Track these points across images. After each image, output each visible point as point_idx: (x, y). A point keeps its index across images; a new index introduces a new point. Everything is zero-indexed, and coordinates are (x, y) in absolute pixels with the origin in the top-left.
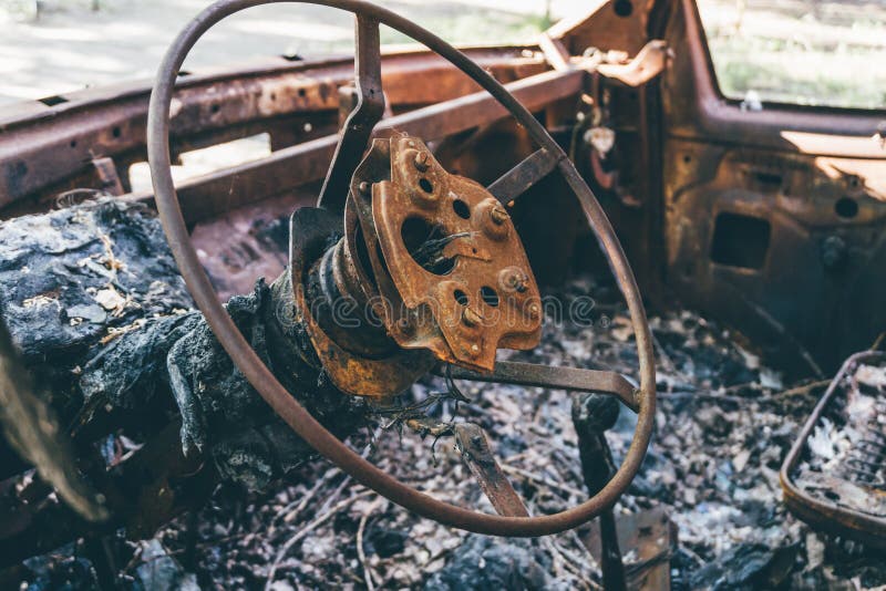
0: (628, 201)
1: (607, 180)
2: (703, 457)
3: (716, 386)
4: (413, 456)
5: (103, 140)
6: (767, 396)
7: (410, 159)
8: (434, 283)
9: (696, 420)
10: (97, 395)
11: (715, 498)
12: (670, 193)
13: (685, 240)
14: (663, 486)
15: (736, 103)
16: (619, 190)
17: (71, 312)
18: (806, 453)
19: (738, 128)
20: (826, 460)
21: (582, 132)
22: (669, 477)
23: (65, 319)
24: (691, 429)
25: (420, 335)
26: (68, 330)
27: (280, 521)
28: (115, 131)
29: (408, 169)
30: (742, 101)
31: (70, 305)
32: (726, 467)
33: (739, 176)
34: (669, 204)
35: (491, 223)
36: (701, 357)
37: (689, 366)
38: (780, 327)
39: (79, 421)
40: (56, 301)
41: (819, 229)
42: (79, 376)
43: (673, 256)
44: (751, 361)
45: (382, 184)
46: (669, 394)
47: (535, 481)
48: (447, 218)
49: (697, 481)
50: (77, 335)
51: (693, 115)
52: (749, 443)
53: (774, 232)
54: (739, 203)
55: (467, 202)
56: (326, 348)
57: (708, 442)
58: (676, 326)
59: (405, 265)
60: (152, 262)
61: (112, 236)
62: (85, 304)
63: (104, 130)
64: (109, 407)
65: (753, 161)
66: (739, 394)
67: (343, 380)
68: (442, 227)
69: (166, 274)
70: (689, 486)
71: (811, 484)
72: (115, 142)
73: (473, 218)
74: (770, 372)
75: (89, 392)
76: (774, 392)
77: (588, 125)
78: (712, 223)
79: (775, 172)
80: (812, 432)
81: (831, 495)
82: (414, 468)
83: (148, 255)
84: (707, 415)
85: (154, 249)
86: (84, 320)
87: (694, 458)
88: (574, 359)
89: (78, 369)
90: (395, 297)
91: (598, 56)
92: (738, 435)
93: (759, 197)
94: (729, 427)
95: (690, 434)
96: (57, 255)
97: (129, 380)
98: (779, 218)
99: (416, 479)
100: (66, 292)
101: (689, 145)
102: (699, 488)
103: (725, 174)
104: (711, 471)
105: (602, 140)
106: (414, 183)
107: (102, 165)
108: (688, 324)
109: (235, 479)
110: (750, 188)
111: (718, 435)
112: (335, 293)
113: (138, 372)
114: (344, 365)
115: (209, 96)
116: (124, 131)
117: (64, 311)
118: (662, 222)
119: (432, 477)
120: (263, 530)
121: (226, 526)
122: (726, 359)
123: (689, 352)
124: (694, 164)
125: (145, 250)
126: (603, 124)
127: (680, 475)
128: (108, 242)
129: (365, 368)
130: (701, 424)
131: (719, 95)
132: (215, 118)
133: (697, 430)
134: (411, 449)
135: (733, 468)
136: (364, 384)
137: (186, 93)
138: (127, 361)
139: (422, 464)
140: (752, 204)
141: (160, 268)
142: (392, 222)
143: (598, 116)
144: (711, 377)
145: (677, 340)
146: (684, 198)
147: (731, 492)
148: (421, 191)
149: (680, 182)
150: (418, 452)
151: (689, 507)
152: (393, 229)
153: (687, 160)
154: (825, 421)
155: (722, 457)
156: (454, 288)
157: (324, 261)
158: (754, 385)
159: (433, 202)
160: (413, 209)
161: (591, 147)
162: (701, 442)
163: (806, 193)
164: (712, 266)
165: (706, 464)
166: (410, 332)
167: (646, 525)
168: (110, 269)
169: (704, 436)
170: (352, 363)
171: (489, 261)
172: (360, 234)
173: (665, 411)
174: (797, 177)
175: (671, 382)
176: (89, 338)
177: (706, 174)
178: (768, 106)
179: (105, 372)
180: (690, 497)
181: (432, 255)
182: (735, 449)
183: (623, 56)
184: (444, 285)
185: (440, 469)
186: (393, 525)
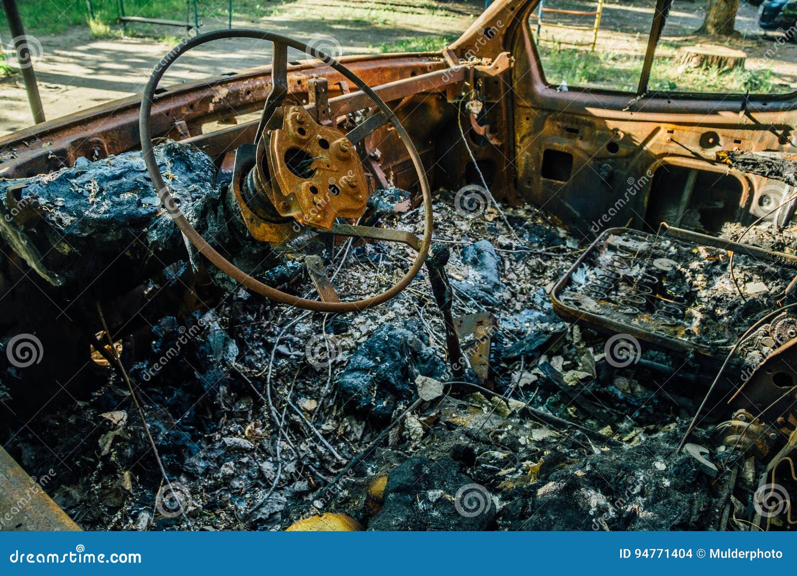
0: (494, 142)
1: (481, 130)
2: (529, 285)
3: (540, 246)
4: (359, 282)
5: (185, 112)
6: (569, 252)
7: (294, 117)
8: (300, 183)
9: (527, 265)
10: (154, 243)
11: (532, 307)
12: (518, 138)
13: (526, 165)
14: (503, 300)
15: (554, 87)
16: (488, 136)
17: (143, 201)
18: (569, 281)
19: (554, 101)
20: (580, 285)
21: (464, 104)
22: (507, 296)
23: (140, 204)
24: (524, 270)
25: (293, 210)
26: (141, 210)
27: (284, 316)
28: (191, 106)
29: (292, 123)
30: (558, 86)
31: (143, 197)
32: (541, 291)
33: (556, 128)
34: (518, 144)
35: (340, 151)
36: (534, 230)
37: (526, 235)
38: (578, 214)
39: (147, 256)
40: (136, 195)
41: (599, 159)
42: (147, 232)
43: (520, 174)
44: (562, 233)
45: (277, 131)
46: (514, 250)
47: (425, 296)
48: (314, 149)
49: (524, 298)
50: (145, 212)
51: (530, 94)
52: (555, 278)
53: (575, 160)
54: (556, 144)
55: (328, 140)
56: (249, 217)
57: (533, 277)
58: (521, 213)
59: (283, 173)
60: (193, 175)
61: (172, 161)
62: (151, 196)
63: (185, 106)
64: (160, 249)
65: (563, 121)
66: (553, 252)
67: (257, 233)
68: (309, 154)
69: (200, 182)
70: (518, 301)
71: (568, 297)
72: (191, 112)
73: (330, 149)
74: (572, 240)
75: (150, 241)
76: (573, 250)
77: (468, 99)
78: (542, 155)
79: (575, 127)
80: (575, 270)
81: (577, 304)
82: (359, 289)
83: (191, 171)
84: (533, 262)
85: (194, 168)
86: (150, 204)
87: (523, 286)
88: (461, 230)
89: (145, 230)
90: (278, 190)
91: (476, 61)
92: (549, 273)
93: (567, 140)
94: (545, 269)
95: (523, 273)
96: (142, 172)
97: (168, 235)
98: (577, 153)
99: (360, 294)
100: (142, 190)
101: (528, 111)
102: (524, 302)
103: (547, 127)
104: (532, 293)
105: (475, 107)
106: (294, 130)
107: (179, 125)
108: (528, 211)
109: (222, 286)
110: (562, 135)
111: (539, 273)
112: (255, 191)
113: (172, 231)
114: (259, 225)
115: (243, 86)
116: (196, 106)
117: (140, 200)
118: (514, 153)
119: (369, 294)
120: (275, 319)
121: (253, 317)
122: (548, 231)
123: (527, 227)
124: (531, 121)
125: (190, 168)
126: (476, 98)
127: (514, 295)
128: (170, 165)
129: (271, 227)
130: (530, 267)
131: (546, 83)
132: (248, 98)
133: (527, 271)
134: (359, 279)
135: (545, 291)
136: (269, 235)
137: (231, 85)
138: (167, 225)
139: (364, 287)
140: (563, 145)
141: (196, 178)
142: (279, 151)
143: (473, 93)
144: (538, 242)
145: (521, 220)
146: (526, 140)
147: (542, 303)
148: (298, 134)
149: (524, 132)
150: (362, 280)
151: (517, 312)
152: (279, 155)
153: (528, 119)
154: (584, 264)
155: (539, 285)
156: (310, 185)
157: (250, 175)
158: (562, 246)
159: (305, 140)
160: (294, 144)
161: (469, 111)
162: (529, 277)
163: (592, 139)
164: (542, 179)
165: (530, 289)
166: (287, 208)
167: (480, 320)
168: (168, 179)
169: (530, 274)
170: (263, 225)
171: (337, 171)
172: (265, 157)
173: (510, 260)
174: (587, 130)
175: (515, 244)
176: (151, 214)
177: (538, 126)
178: (571, 89)
179: (158, 231)
180: (518, 306)
181: (304, 168)
182: (547, 281)
183: (490, 60)
184: (305, 184)
185: (373, 290)
186: (345, 318)
